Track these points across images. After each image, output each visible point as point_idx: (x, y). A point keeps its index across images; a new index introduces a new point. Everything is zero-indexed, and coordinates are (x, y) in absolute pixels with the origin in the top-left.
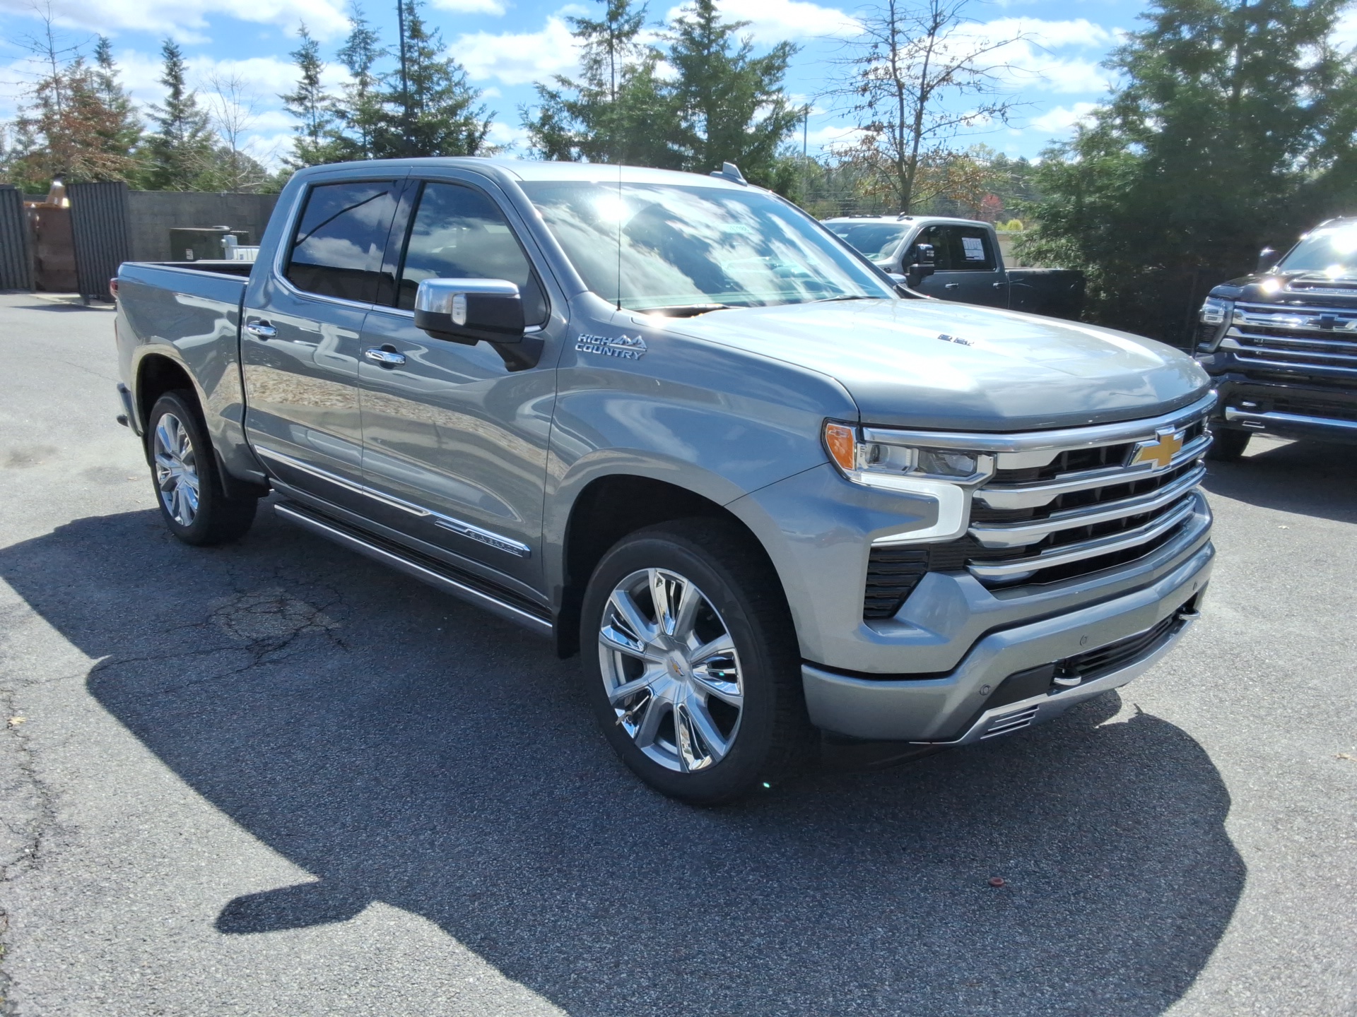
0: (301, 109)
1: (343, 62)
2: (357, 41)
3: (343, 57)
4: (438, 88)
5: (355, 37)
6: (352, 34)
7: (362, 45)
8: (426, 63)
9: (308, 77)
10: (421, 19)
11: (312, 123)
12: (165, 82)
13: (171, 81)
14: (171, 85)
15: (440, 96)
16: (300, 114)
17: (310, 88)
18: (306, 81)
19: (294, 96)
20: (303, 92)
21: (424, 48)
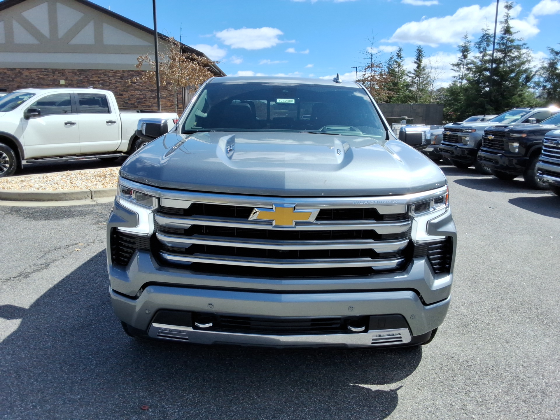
0: (457, 69)
1: (476, 47)
2: (484, 38)
3: (476, 45)
4: (513, 55)
5: (483, 36)
6: (482, 35)
7: (486, 40)
8: (509, 45)
9: (463, 55)
10: (511, 26)
11: (461, 74)
12: (415, 62)
13: (417, 62)
14: (418, 63)
15: (513, 58)
16: (458, 71)
17: (463, 60)
18: (463, 57)
19: (456, 63)
20: (460, 62)
21: (509, 38)
